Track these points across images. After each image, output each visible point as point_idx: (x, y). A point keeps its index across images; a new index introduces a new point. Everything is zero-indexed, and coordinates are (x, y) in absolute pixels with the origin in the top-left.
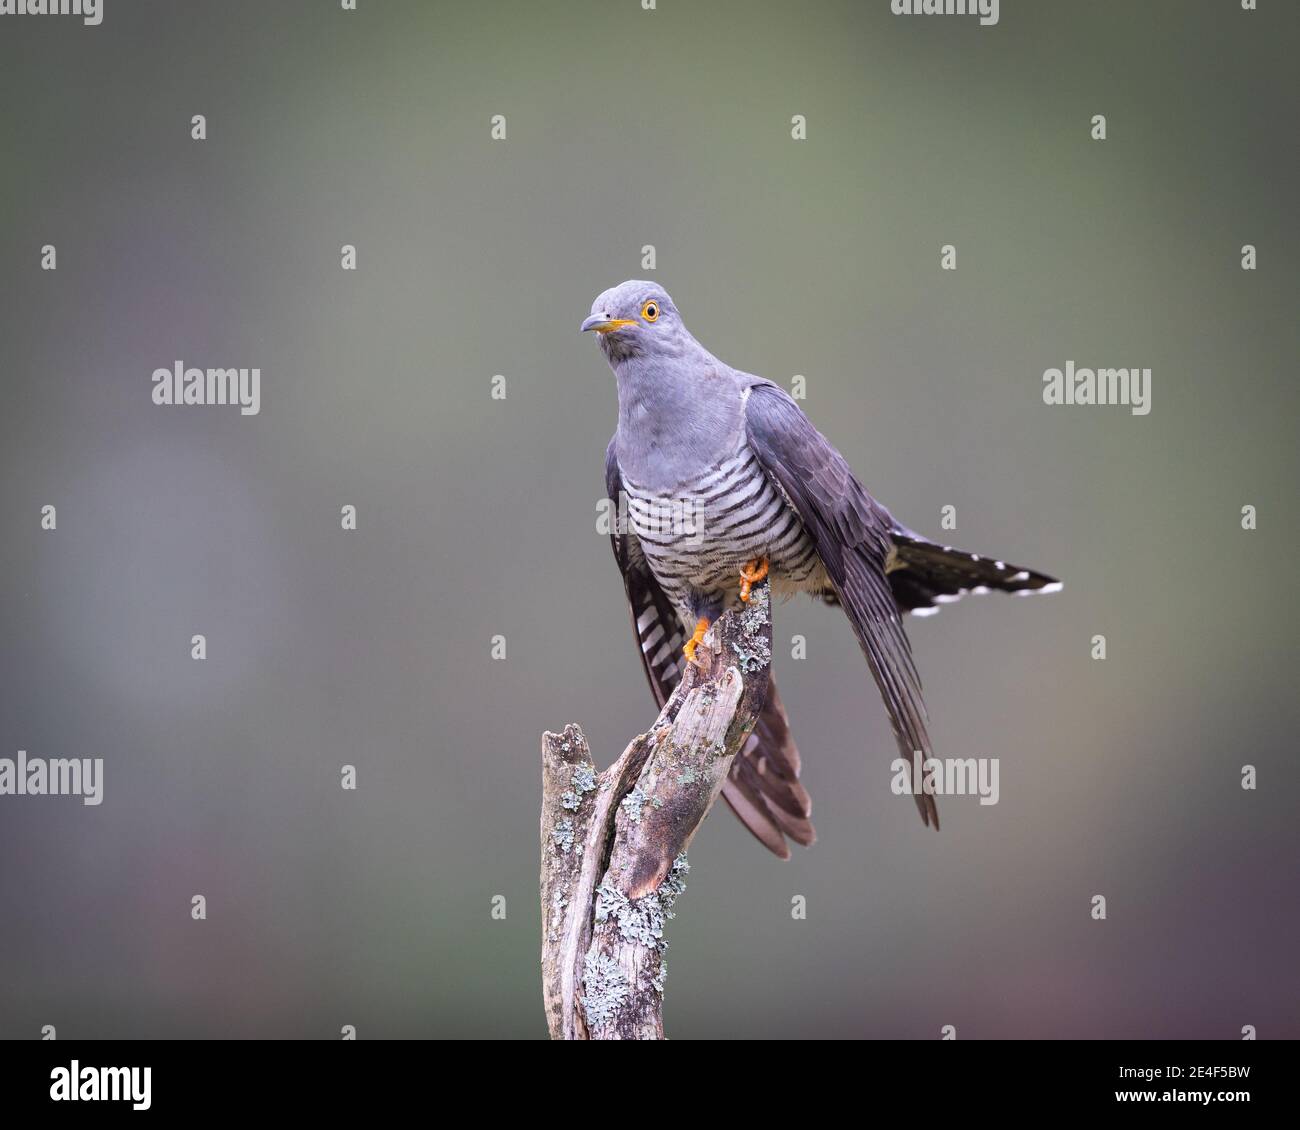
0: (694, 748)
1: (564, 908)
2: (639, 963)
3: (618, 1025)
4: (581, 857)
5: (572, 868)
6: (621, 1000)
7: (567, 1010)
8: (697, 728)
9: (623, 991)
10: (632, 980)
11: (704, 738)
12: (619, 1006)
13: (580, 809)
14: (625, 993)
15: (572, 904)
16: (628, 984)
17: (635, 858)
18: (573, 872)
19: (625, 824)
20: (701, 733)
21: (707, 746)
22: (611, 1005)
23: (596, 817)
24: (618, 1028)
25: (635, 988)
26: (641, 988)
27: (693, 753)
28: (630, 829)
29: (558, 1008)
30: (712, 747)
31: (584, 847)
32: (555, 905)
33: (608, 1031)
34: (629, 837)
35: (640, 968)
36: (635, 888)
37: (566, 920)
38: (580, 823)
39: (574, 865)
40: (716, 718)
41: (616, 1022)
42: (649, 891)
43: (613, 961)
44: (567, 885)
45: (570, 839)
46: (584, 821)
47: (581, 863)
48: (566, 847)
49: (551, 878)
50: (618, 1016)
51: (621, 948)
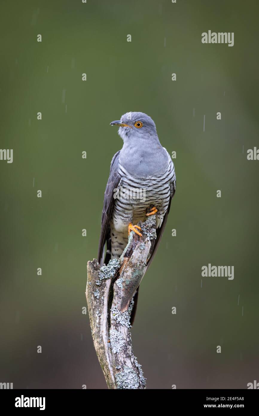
0: (139, 264)
1: (99, 316)
2: (126, 332)
3: (124, 352)
4: (103, 300)
5: (100, 304)
6: (123, 344)
7: (106, 348)
8: (139, 258)
9: (124, 341)
10: (125, 338)
11: (141, 261)
12: (123, 346)
13: (101, 285)
14: (124, 342)
15: (102, 315)
16: (124, 339)
17: (121, 300)
18: (101, 305)
19: (117, 289)
20: (140, 259)
21: (142, 263)
22: (121, 346)
23: (107, 287)
24: (124, 353)
25: (126, 340)
26: (128, 340)
27: (138, 266)
28: (119, 290)
29: (103, 348)
30: (143, 263)
31: (104, 297)
32: (96, 315)
33: (121, 354)
34: (119, 293)
35: (127, 334)
36: (122, 309)
37: (101, 320)
38: (101, 289)
39: (101, 303)
40: (145, 254)
41: (123, 351)
42: (126, 310)
43: (119, 332)
44: (100, 309)
45: (99, 295)
46: (103, 289)
47: (103, 302)
48: (98, 297)
49: (94, 307)
50: (124, 349)
51: (120, 328)
